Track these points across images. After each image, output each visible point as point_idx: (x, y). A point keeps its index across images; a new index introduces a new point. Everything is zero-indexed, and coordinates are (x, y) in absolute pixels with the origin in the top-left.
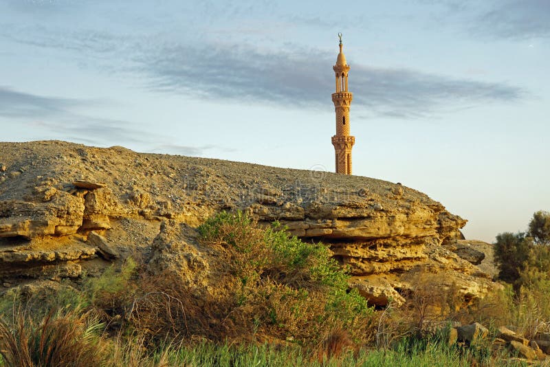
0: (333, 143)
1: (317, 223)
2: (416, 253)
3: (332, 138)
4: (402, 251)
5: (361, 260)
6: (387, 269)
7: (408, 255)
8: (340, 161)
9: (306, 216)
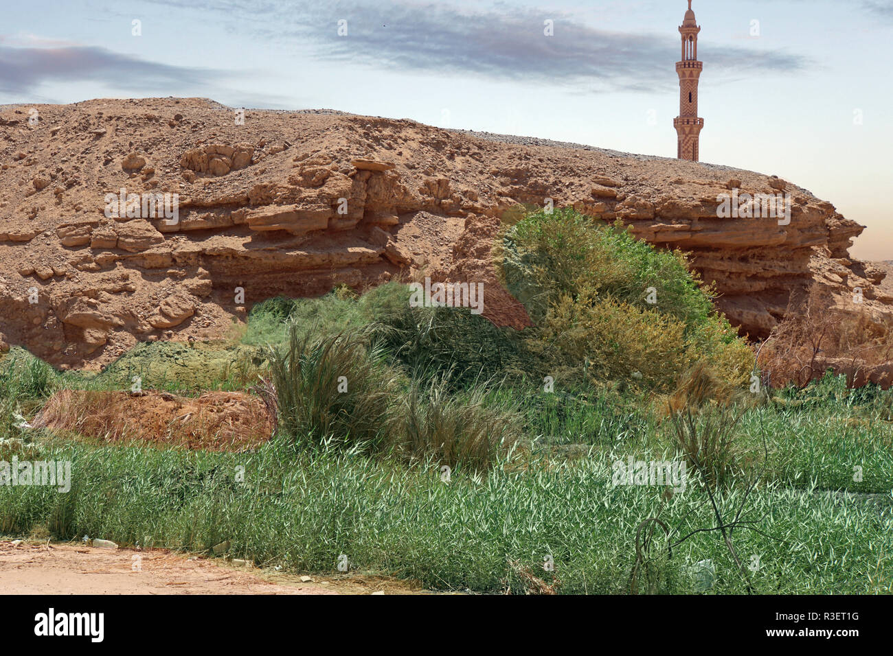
0: (675, 126)
1: (671, 224)
2: (800, 267)
3: (675, 120)
4: (782, 264)
5: (727, 274)
6: (761, 288)
7: (789, 270)
8: (683, 150)
9: (656, 215)
